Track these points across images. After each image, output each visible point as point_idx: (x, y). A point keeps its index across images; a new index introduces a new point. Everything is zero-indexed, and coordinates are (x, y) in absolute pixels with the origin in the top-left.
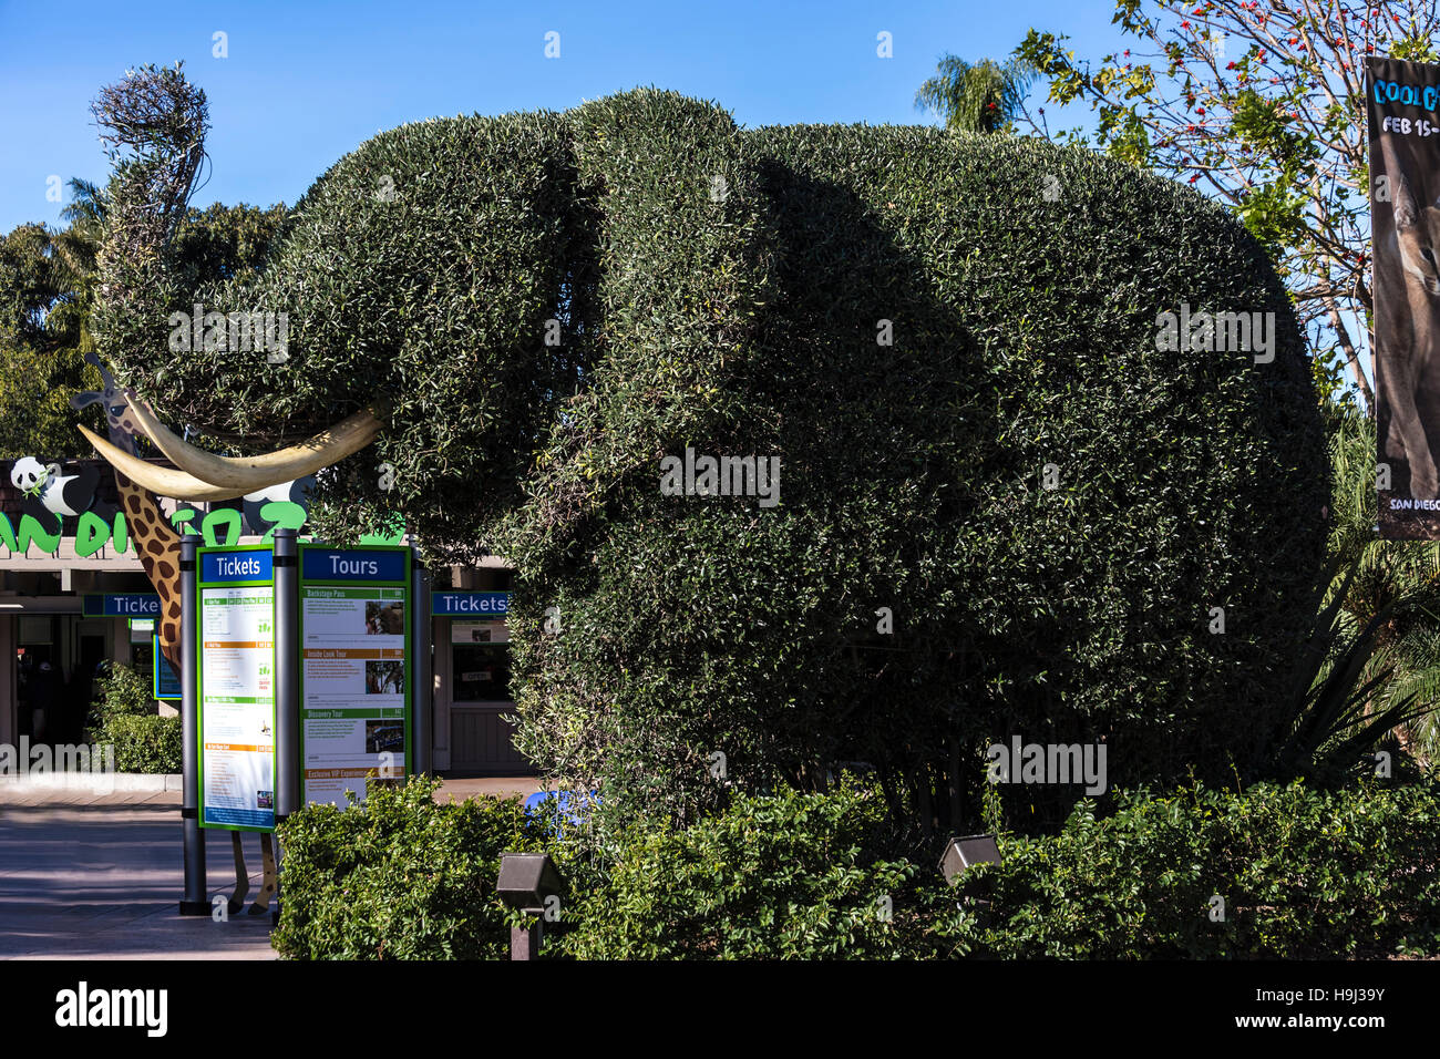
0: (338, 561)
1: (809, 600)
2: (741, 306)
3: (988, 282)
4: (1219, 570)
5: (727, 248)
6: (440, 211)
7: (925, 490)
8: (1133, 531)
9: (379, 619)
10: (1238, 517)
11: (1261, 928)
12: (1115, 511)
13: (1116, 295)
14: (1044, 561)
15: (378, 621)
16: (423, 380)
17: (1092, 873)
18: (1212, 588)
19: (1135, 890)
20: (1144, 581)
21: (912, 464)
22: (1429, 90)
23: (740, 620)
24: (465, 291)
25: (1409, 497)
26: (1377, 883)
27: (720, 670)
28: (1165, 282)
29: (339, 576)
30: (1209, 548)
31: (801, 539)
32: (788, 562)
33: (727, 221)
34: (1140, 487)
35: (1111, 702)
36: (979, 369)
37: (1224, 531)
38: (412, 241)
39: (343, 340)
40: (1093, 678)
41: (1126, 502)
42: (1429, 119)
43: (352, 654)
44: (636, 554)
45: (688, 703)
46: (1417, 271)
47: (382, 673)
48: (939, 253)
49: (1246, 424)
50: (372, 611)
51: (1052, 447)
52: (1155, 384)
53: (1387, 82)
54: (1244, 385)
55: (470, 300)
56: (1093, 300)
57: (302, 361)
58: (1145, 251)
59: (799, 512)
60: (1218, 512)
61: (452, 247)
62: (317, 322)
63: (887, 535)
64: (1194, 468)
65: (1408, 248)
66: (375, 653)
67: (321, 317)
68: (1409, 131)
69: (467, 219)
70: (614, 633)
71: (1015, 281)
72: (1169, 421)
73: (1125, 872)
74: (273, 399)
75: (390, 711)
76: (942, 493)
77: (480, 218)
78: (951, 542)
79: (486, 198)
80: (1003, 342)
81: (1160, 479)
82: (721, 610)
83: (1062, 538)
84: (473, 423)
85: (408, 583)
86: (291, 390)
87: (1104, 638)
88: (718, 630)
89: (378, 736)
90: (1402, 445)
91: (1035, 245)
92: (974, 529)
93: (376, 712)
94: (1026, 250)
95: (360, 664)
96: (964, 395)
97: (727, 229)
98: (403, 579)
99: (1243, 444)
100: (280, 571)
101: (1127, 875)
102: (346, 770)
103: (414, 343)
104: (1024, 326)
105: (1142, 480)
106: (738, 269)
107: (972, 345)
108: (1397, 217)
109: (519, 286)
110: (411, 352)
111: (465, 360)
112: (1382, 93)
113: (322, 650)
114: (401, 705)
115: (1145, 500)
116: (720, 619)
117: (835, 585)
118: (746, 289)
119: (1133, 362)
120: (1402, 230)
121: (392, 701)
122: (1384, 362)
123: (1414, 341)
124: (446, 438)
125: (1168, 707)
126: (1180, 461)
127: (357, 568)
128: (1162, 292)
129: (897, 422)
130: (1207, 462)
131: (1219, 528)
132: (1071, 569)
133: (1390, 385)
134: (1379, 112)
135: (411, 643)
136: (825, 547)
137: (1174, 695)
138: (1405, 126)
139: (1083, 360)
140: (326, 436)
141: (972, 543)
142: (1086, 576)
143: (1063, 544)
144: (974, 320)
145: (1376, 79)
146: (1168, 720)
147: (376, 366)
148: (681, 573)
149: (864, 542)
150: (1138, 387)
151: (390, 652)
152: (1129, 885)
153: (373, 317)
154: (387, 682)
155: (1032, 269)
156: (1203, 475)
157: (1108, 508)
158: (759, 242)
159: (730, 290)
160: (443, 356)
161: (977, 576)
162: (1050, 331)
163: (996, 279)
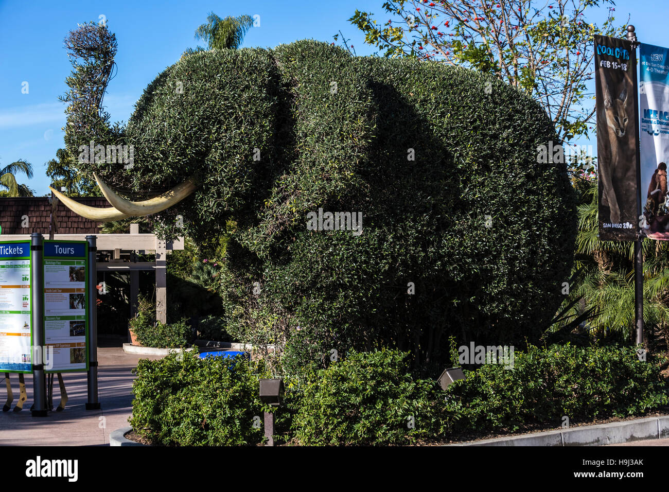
0: (58, 248)
1: (384, 266)
2: (365, 137)
3: (454, 128)
4: (544, 253)
5: (359, 112)
6: (227, 92)
7: (431, 218)
8: (511, 236)
9: (76, 275)
10: (551, 231)
11: (564, 406)
12: (505, 228)
13: (505, 135)
14: (477, 249)
15: (74, 275)
16: (219, 167)
17: (503, 383)
18: (541, 261)
19: (520, 390)
20: (516, 258)
21: (425, 207)
22: (617, 49)
23: (356, 275)
24: (239, 128)
25: (610, 223)
26: (607, 387)
27: (346, 297)
28: (522, 129)
29: (59, 255)
30: (540, 244)
31: (382, 240)
32: (376, 249)
33: (360, 100)
34: (515, 218)
35: (499, 310)
36: (453, 166)
37: (546, 236)
38: (215, 105)
39: (184, 149)
40: (492, 299)
41: (509, 223)
42: (617, 62)
43: (64, 290)
44: (309, 246)
45: (331, 312)
46: (613, 126)
47: (76, 299)
48: (433, 115)
49: (554, 191)
50: (72, 271)
51: (481, 200)
52: (519, 173)
53: (602, 45)
54: (553, 174)
55: (241, 133)
56: (495, 137)
57: (167, 158)
58: (514, 116)
59: (380, 228)
60: (544, 229)
61: (233, 108)
62: (174, 141)
63: (416, 238)
64: (535, 210)
65: (610, 116)
66: (73, 290)
67: (176, 139)
68: (610, 66)
69: (240, 96)
70: (300, 281)
71: (465, 128)
72: (525, 189)
73: (515, 382)
74: (153, 176)
75: (79, 317)
76: (438, 220)
77: (245, 95)
78: (440, 241)
79: (248, 87)
80: (461, 155)
81: (522, 214)
82: (349, 271)
83: (484, 239)
84: (240, 187)
85: (87, 258)
86: (161, 171)
87: (498, 282)
88: (347, 279)
89: (75, 329)
90: (607, 201)
91: (472, 112)
92: (450, 235)
93: (73, 317)
94: (469, 115)
95: (67, 295)
96: (446, 178)
97: (360, 104)
98: (84, 256)
99: (552, 200)
100: (34, 252)
101: (516, 384)
102: (62, 344)
103: (216, 152)
104: (470, 147)
105: (515, 214)
106: (365, 121)
107: (449, 156)
108: (605, 103)
109: (262, 126)
110: (215, 155)
111: (238, 159)
112: (600, 50)
113: (51, 289)
114: (84, 314)
115: (516, 223)
116: (348, 274)
117: (395, 259)
118: (368, 130)
119: (512, 164)
120: (607, 108)
121: (80, 312)
122: (601, 165)
123: (611, 156)
124: (228, 193)
125: (520, 312)
126: (530, 207)
127: (65, 251)
128: (521, 134)
129: (419, 189)
130: (540, 207)
131: (544, 235)
132: (488, 253)
133: (603, 174)
134: (599, 58)
135: (88, 285)
136: (391, 243)
137: (523, 306)
138: (608, 64)
139: (492, 163)
140: (172, 192)
141: (449, 241)
142: (493, 256)
143: (485, 242)
144: (449, 144)
145: (598, 44)
146: (520, 317)
147: (198, 161)
148: (331, 254)
149: (406, 241)
150: (513, 174)
151: (79, 290)
152: (517, 388)
153: (198, 139)
154: (78, 303)
155: (471, 123)
156: (538, 213)
157: (502, 227)
158: (372, 110)
159: (361, 130)
160: (229, 156)
161: (450, 255)
162: (479, 150)
163: (458, 127)
